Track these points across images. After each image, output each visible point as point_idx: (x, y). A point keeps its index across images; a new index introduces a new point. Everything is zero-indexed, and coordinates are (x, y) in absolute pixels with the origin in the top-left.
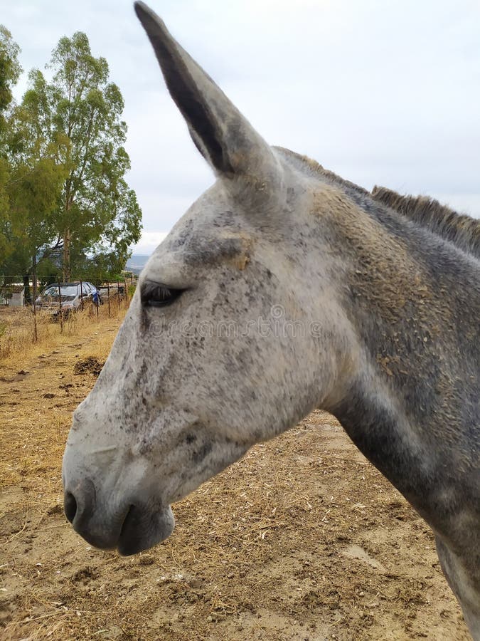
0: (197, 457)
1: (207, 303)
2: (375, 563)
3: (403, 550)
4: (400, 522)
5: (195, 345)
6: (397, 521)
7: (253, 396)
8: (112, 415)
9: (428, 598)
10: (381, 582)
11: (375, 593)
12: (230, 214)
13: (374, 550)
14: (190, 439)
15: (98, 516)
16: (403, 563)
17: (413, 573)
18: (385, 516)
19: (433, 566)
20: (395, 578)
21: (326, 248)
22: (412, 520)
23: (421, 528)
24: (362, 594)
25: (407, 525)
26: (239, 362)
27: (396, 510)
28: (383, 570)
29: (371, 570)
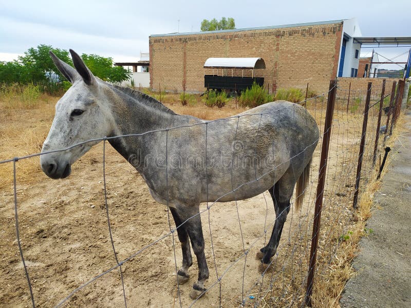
0: (81, 150)
1: (88, 114)
2: (37, 264)
3: (51, 251)
4: (45, 239)
5: (86, 123)
6: (43, 239)
7: (97, 134)
8: (60, 143)
9: (71, 266)
10: (44, 271)
11: (43, 277)
12: (89, 93)
13: (35, 258)
14: (81, 146)
15: (59, 168)
16: (53, 257)
17: (60, 259)
18: (36, 239)
19: (69, 251)
20: (51, 265)
21: (107, 101)
22: (52, 235)
23: (58, 237)
24: (36, 281)
25: (50, 239)
26: (94, 127)
27: (41, 234)
28: (43, 265)
29: (37, 268)
